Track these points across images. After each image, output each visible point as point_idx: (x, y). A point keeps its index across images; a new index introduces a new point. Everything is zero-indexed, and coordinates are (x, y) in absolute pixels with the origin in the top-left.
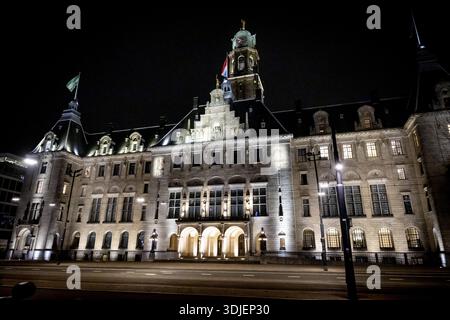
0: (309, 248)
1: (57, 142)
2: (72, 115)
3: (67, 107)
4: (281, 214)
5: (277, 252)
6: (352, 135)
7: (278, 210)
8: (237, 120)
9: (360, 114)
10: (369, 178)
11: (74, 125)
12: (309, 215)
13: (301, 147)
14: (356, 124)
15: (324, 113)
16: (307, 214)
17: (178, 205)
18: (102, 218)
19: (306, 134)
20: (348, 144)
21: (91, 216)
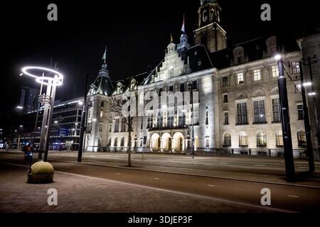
0: (227, 146)
1: (96, 89)
2: (103, 73)
3: (101, 68)
4: (207, 123)
5: (204, 148)
6: (261, 62)
7: (205, 121)
8: (182, 63)
9: (267, 44)
10: (272, 94)
11: (104, 78)
12: (228, 124)
13: (224, 76)
14: (264, 53)
15: (241, 48)
16: (227, 123)
17: (152, 120)
18: (120, 130)
19: (228, 66)
20: (257, 69)
21: (115, 129)
